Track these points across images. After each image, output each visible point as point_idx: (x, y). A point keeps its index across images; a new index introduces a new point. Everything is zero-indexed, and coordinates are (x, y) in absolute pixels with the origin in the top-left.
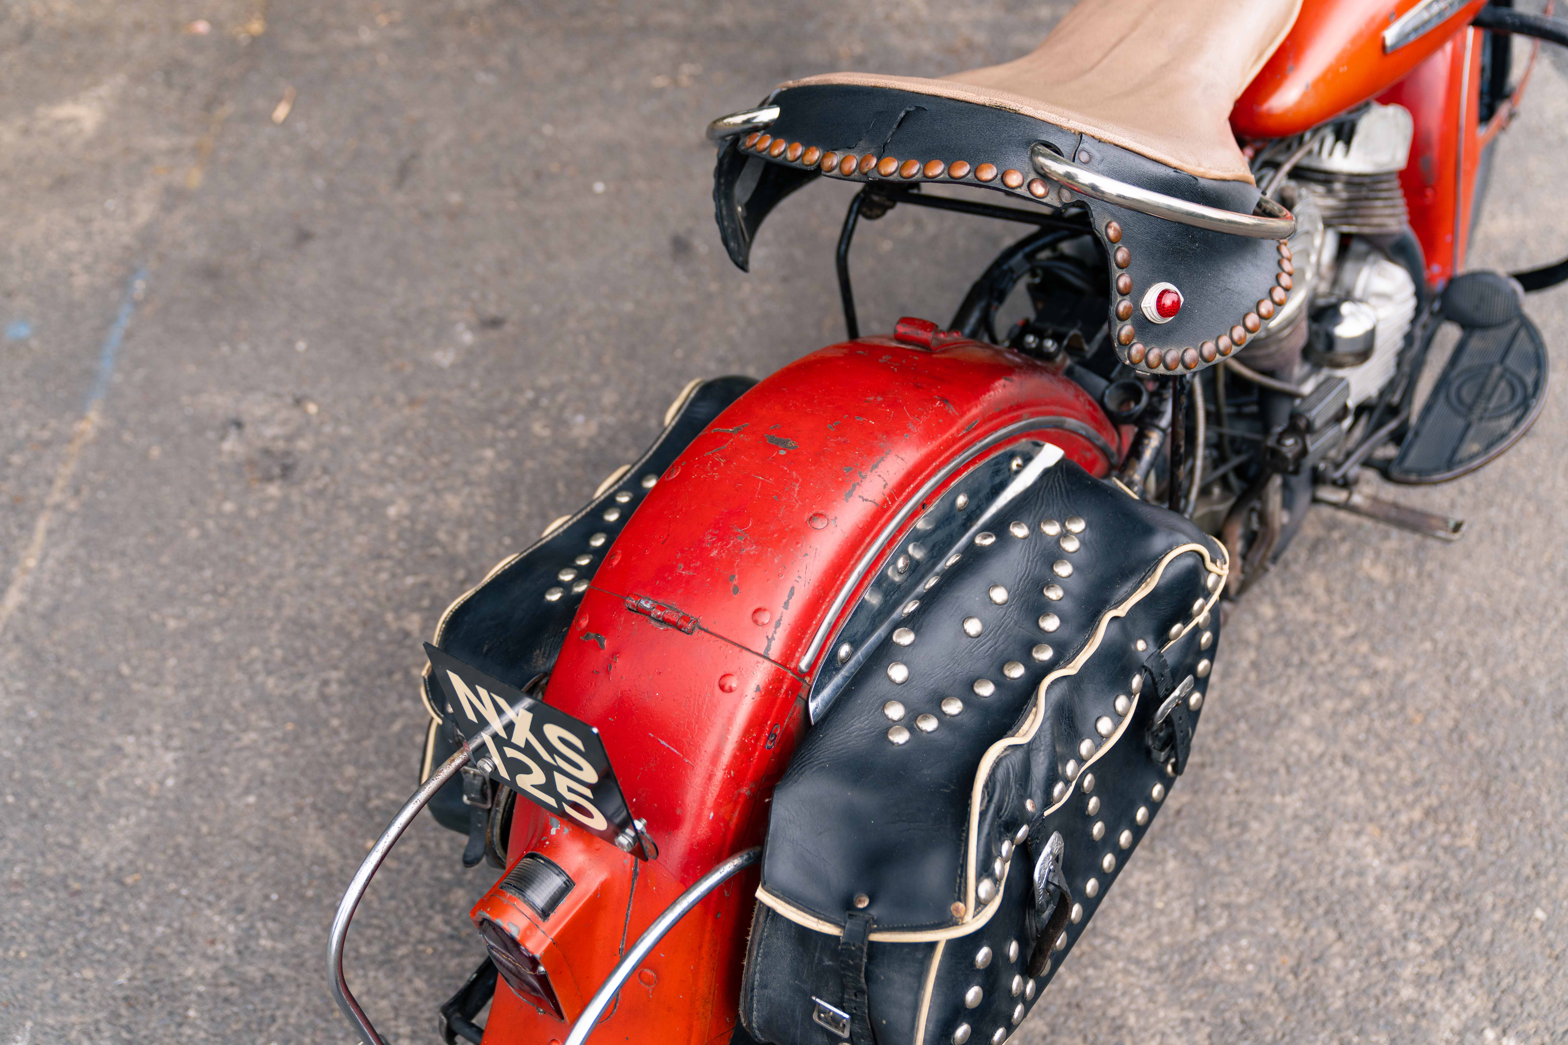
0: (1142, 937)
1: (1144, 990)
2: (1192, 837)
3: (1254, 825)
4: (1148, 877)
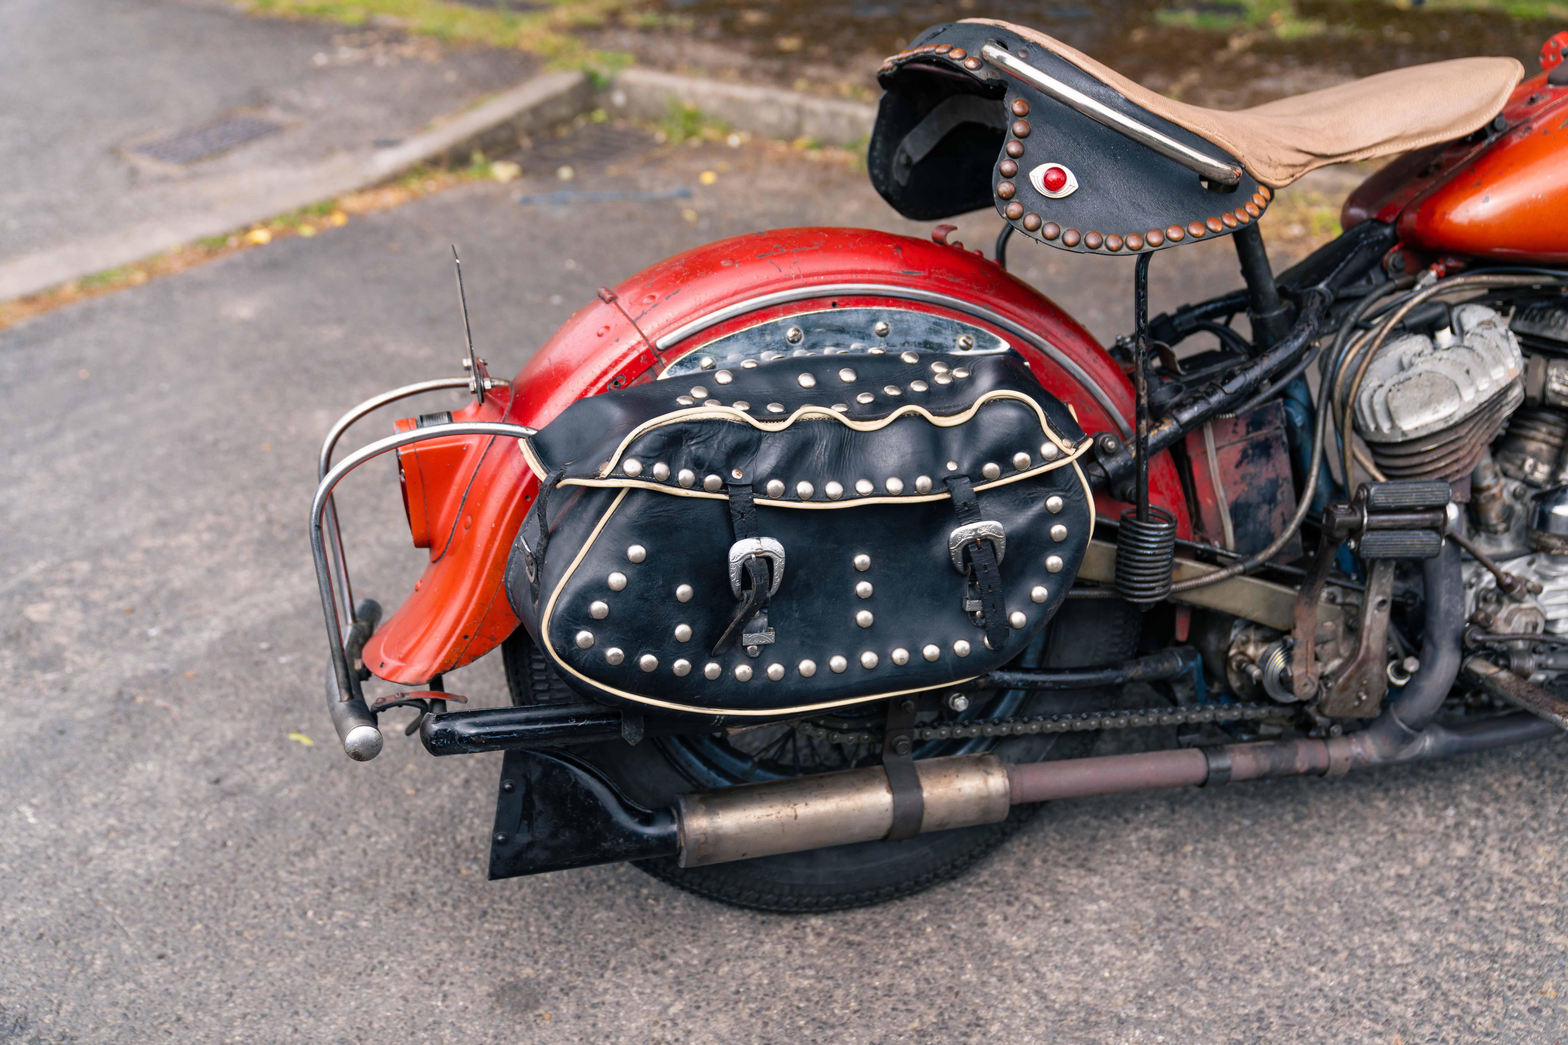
0: (1067, 985)
1: (1029, 1016)
2: (1191, 950)
3: (1266, 973)
4: (1118, 953)
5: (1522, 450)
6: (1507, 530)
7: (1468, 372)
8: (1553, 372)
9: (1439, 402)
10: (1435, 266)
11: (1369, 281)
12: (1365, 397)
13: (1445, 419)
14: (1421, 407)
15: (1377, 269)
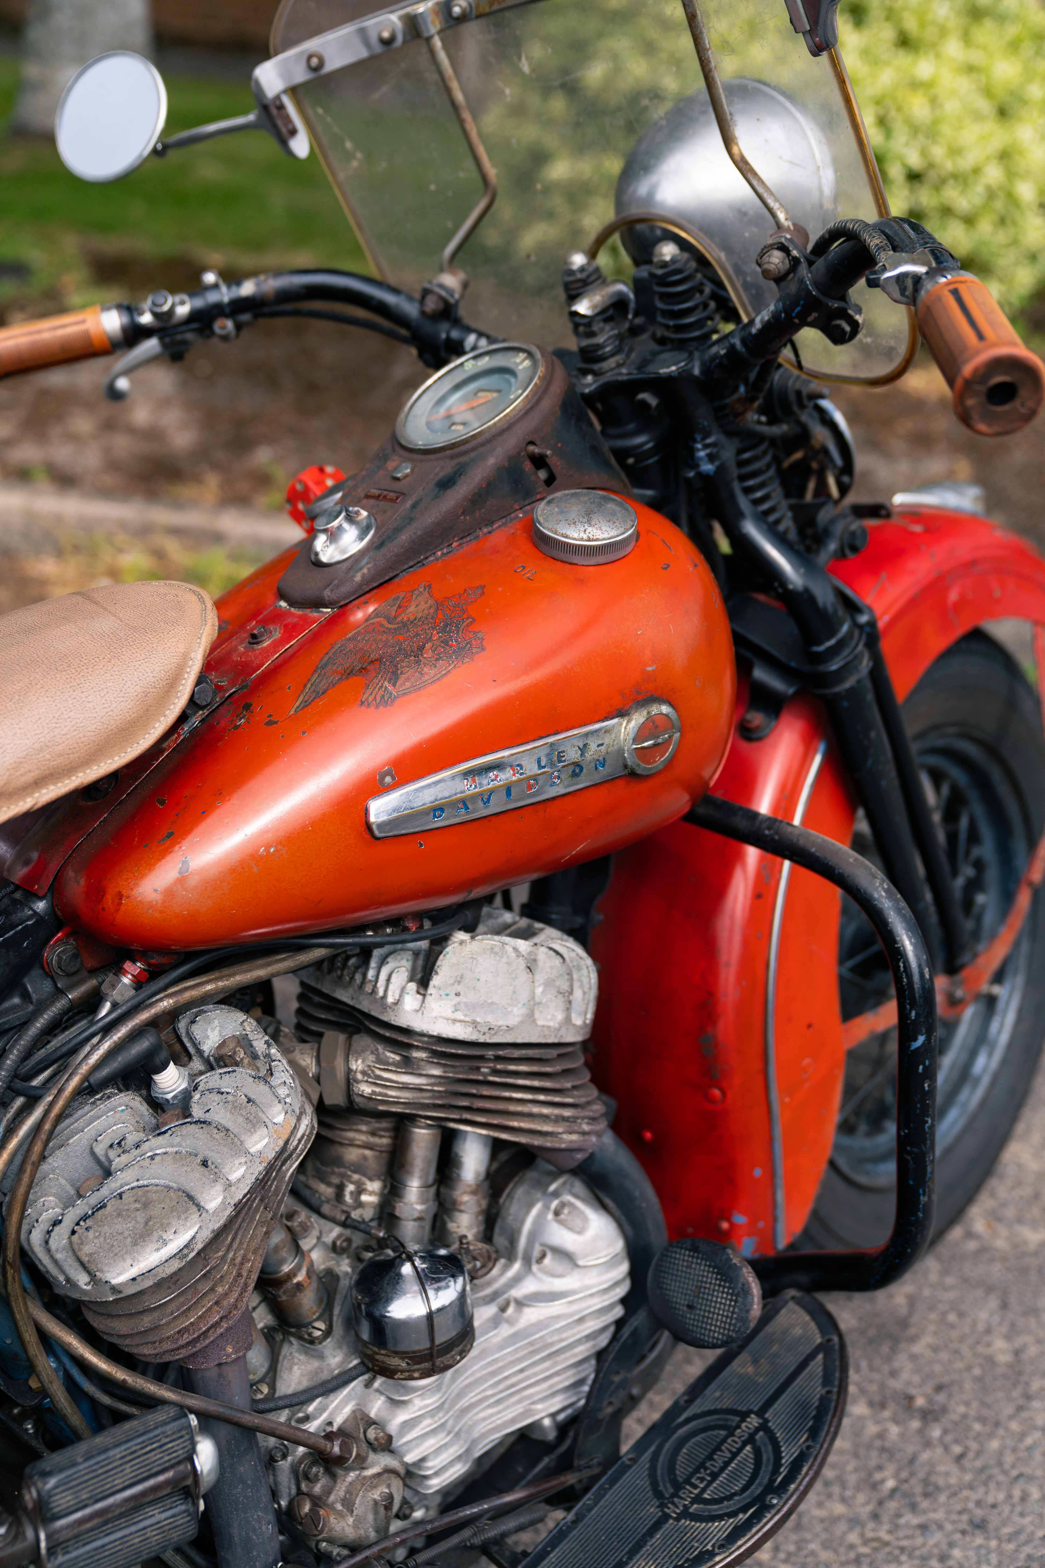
5: (338, 1161)
6: (328, 1333)
7: (205, 1164)
8: (357, 1065)
9: (165, 1228)
10: (128, 965)
11: (26, 996)
12: (36, 1237)
13: (180, 1254)
14: (135, 1244)
15: (36, 972)
